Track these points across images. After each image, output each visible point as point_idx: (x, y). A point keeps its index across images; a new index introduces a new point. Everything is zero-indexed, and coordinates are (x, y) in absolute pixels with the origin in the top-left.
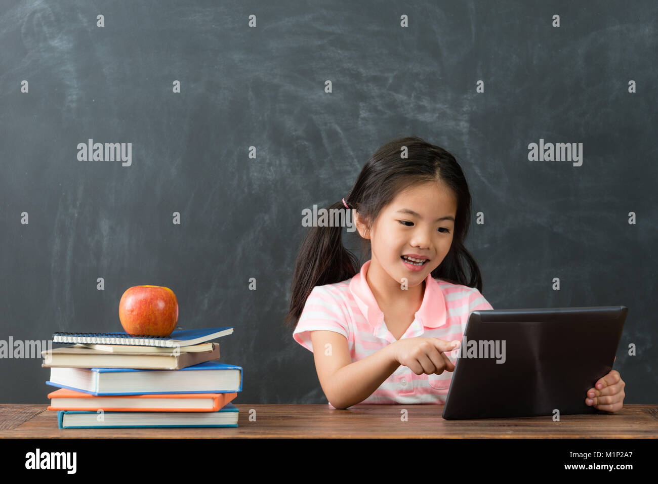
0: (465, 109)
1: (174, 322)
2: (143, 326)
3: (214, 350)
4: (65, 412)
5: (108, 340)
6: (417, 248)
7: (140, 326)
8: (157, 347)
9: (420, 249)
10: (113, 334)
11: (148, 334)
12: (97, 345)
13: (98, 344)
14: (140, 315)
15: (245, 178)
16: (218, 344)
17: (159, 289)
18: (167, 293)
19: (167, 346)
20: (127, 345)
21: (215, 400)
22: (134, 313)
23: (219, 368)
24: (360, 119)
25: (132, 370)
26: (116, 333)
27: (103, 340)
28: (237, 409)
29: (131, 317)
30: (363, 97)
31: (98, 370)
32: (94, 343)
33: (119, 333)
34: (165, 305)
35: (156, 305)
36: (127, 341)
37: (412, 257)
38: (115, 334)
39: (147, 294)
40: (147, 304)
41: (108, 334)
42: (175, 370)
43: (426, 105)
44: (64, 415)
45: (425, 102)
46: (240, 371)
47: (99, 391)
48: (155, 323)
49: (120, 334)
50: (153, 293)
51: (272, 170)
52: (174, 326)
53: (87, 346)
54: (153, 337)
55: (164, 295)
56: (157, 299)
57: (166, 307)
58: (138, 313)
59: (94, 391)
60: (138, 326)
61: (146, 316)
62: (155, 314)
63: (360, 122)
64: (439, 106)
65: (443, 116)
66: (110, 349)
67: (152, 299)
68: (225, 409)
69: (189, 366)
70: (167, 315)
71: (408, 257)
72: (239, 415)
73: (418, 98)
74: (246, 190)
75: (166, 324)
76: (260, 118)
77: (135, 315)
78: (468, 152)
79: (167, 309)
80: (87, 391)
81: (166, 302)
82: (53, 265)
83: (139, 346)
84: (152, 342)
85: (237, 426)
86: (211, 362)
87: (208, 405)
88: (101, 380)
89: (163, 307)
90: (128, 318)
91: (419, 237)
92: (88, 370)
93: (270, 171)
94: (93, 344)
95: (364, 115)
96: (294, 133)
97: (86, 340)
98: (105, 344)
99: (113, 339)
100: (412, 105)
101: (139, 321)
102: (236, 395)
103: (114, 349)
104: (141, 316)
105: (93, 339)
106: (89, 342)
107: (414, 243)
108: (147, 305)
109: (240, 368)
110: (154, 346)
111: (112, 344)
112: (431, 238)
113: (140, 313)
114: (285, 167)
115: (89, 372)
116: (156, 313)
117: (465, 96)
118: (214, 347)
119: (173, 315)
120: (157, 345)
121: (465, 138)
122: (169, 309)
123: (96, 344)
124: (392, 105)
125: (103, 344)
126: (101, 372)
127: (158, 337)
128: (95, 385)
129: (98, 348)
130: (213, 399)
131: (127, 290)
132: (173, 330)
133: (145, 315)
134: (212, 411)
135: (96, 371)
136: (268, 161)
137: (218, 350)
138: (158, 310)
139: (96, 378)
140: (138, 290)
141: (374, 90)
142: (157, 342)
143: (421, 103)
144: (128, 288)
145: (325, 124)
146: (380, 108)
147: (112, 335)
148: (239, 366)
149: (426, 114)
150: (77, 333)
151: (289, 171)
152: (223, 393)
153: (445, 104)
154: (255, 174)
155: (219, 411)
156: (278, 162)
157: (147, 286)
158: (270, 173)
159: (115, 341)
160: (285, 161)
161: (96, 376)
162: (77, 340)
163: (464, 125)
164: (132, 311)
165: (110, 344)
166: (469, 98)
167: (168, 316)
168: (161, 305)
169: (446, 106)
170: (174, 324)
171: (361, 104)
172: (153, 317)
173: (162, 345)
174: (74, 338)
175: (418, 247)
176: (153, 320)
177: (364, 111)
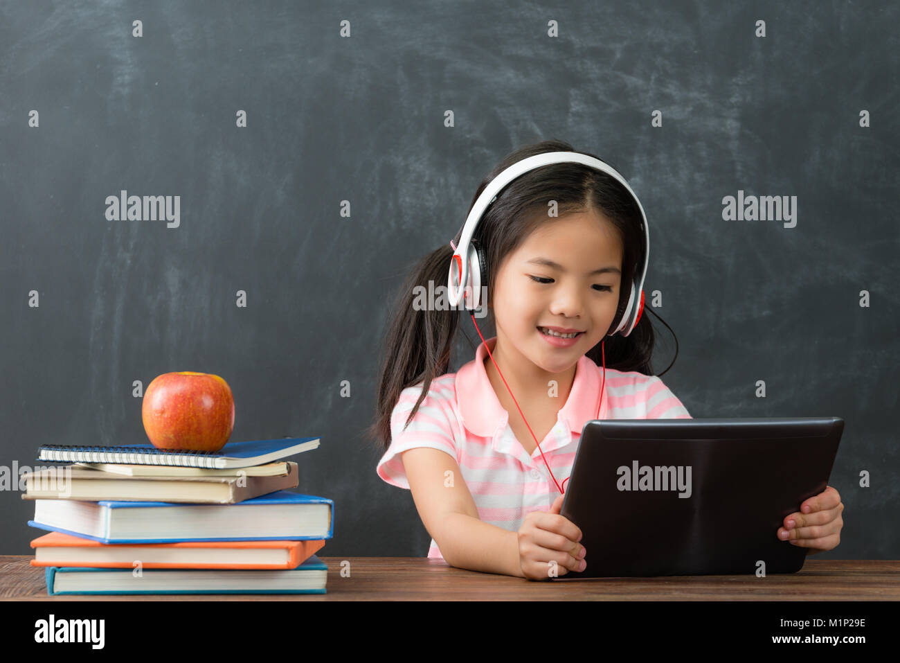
0: (733, 100)
1: (228, 429)
2: (180, 435)
3: (289, 472)
4: (57, 569)
5: (125, 457)
6: (560, 317)
7: (175, 436)
8: (201, 468)
9: (567, 318)
10: (133, 448)
11: (187, 447)
12: (108, 465)
13: (109, 463)
14: (174, 418)
15: (391, 204)
16: (296, 464)
17: (204, 379)
18: (216, 385)
19: (217, 467)
20: (154, 465)
21: (291, 552)
22: (165, 416)
23: (298, 501)
24: (570, 115)
25: (161, 504)
26: (138, 446)
27: (117, 457)
28: (324, 566)
29: (160, 422)
30: (574, 80)
31: (109, 504)
32: (103, 461)
33: (143, 446)
34: (213, 403)
35: (201, 403)
36: (154, 459)
37: (554, 331)
38: (135, 448)
39: (186, 385)
40: (185, 401)
41: (124, 448)
42: (229, 504)
43: (674, 93)
44: (57, 574)
45: (672, 89)
46: (330, 506)
47: (111, 536)
48: (198, 431)
49: (143, 448)
50: (196, 384)
51: (434, 194)
52: (227, 435)
53: (92, 467)
54: (195, 453)
55: (213, 388)
56: (201, 393)
57: (215, 405)
58: (171, 416)
59: (103, 537)
60: (171, 436)
61: (184, 419)
62: (198, 416)
63: (570, 120)
64: (694, 94)
65: (699, 110)
66: (127, 472)
67: (193, 393)
68: (306, 565)
69: (250, 497)
70: (217, 418)
71: (548, 330)
72: (328, 574)
73: (660, 82)
74: (393, 224)
75: (214, 432)
76: (416, 113)
77: (167, 418)
78: (739, 167)
79: (217, 409)
80: (91, 536)
81: (215, 398)
82: (91, 339)
83: (173, 466)
84: (193, 460)
85: (325, 591)
86: (285, 492)
87: (279, 559)
88: (113, 519)
89: (211, 406)
90: (156, 423)
91: (564, 299)
92: (94, 504)
93: (430, 194)
94: (102, 463)
95: (577, 108)
96: (468, 136)
97: (91, 457)
98: (121, 464)
99: (132, 456)
100: (651, 94)
101: (173, 429)
102: (323, 544)
103: (134, 471)
104: (177, 420)
105: (102, 455)
106: (95, 460)
107: (556, 308)
108: (186, 403)
109: (330, 501)
110: (196, 467)
111: (131, 464)
112: (583, 301)
113: (175, 415)
114: (453, 189)
115: (94, 507)
116: (201, 415)
117: (734, 80)
118: (289, 468)
119: (226, 419)
120: (201, 465)
121: (734, 145)
122: (220, 409)
123: (106, 463)
124: (620, 93)
125: (117, 464)
126: (113, 508)
127: (203, 453)
128: (105, 526)
129: (110, 470)
130: (288, 549)
131: (156, 380)
132: (227, 441)
133: (182, 418)
134: (286, 568)
135: (107, 506)
136: (427, 179)
137: (295, 473)
138: (203, 411)
139: (106, 516)
140: (173, 379)
141: (593, 69)
142: (201, 461)
143: (667, 91)
144: (158, 376)
145: (517, 122)
146: (602, 97)
147: (130, 450)
148: (327, 498)
149: (672, 108)
150: (76, 446)
151: (460, 193)
152: (303, 541)
153: (704, 93)
154: (407, 199)
155: (297, 569)
156: (442, 180)
157: (187, 373)
158: (430, 198)
159: (136, 458)
160: (453, 179)
161: (106, 513)
162: (76, 456)
163: (732, 125)
164: (163, 412)
165: (128, 464)
166: (740, 83)
167: (219, 419)
168: (208, 402)
169: (704, 95)
170: (228, 432)
171: (573, 92)
172: (195, 421)
173: (209, 466)
174: (72, 454)
175: (562, 314)
176: (195, 426)
177: (576, 102)
